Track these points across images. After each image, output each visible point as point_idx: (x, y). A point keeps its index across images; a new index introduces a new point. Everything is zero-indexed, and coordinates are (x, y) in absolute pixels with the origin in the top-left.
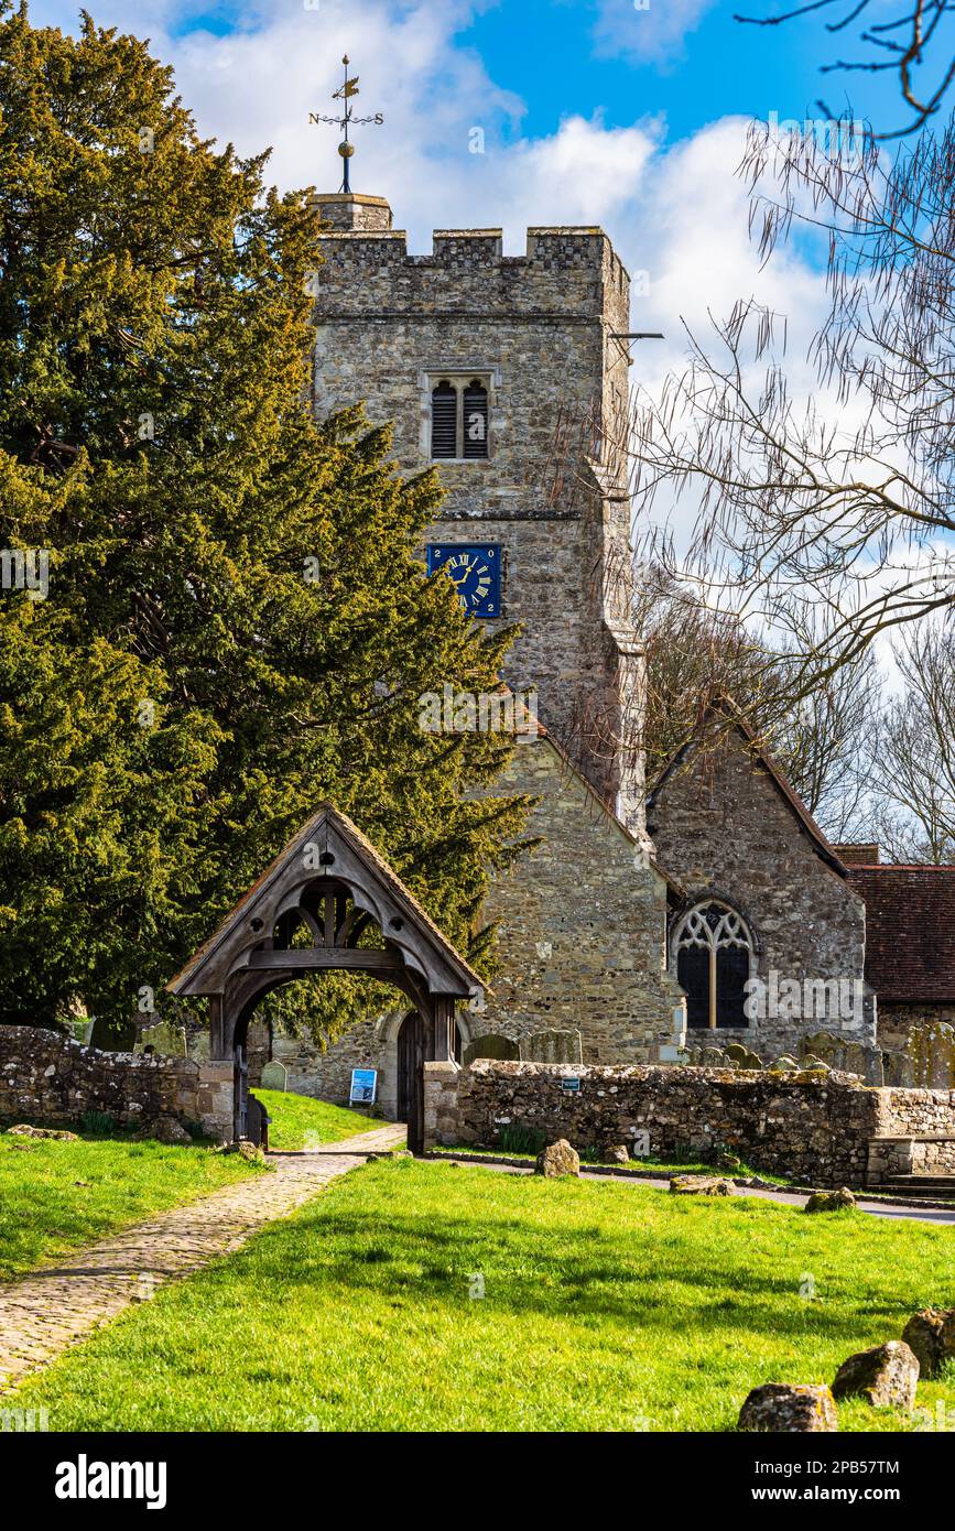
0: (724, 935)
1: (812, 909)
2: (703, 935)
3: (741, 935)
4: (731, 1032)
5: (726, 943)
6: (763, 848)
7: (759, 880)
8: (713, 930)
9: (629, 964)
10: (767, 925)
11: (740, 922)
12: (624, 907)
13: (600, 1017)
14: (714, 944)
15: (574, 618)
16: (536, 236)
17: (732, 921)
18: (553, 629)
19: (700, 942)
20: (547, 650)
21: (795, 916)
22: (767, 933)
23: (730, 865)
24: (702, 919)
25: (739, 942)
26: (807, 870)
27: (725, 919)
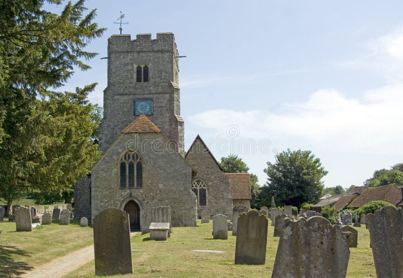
0: (201, 186)
1: (219, 180)
2: (196, 186)
3: (204, 186)
4: (202, 206)
5: (201, 188)
6: (208, 168)
7: (208, 174)
8: (198, 185)
9: (182, 189)
10: (210, 184)
11: (204, 183)
12: (181, 175)
13: (175, 203)
14: (198, 188)
15: (168, 115)
16: (158, 35)
17: (202, 183)
18: (163, 118)
19: (196, 188)
20: (162, 122)
21: (215, 182)
22: (210, 185)
23: (202, 171)
24: (196, 183)
25: (204, 188)
26: (218, 172)
27: (201, 183)
